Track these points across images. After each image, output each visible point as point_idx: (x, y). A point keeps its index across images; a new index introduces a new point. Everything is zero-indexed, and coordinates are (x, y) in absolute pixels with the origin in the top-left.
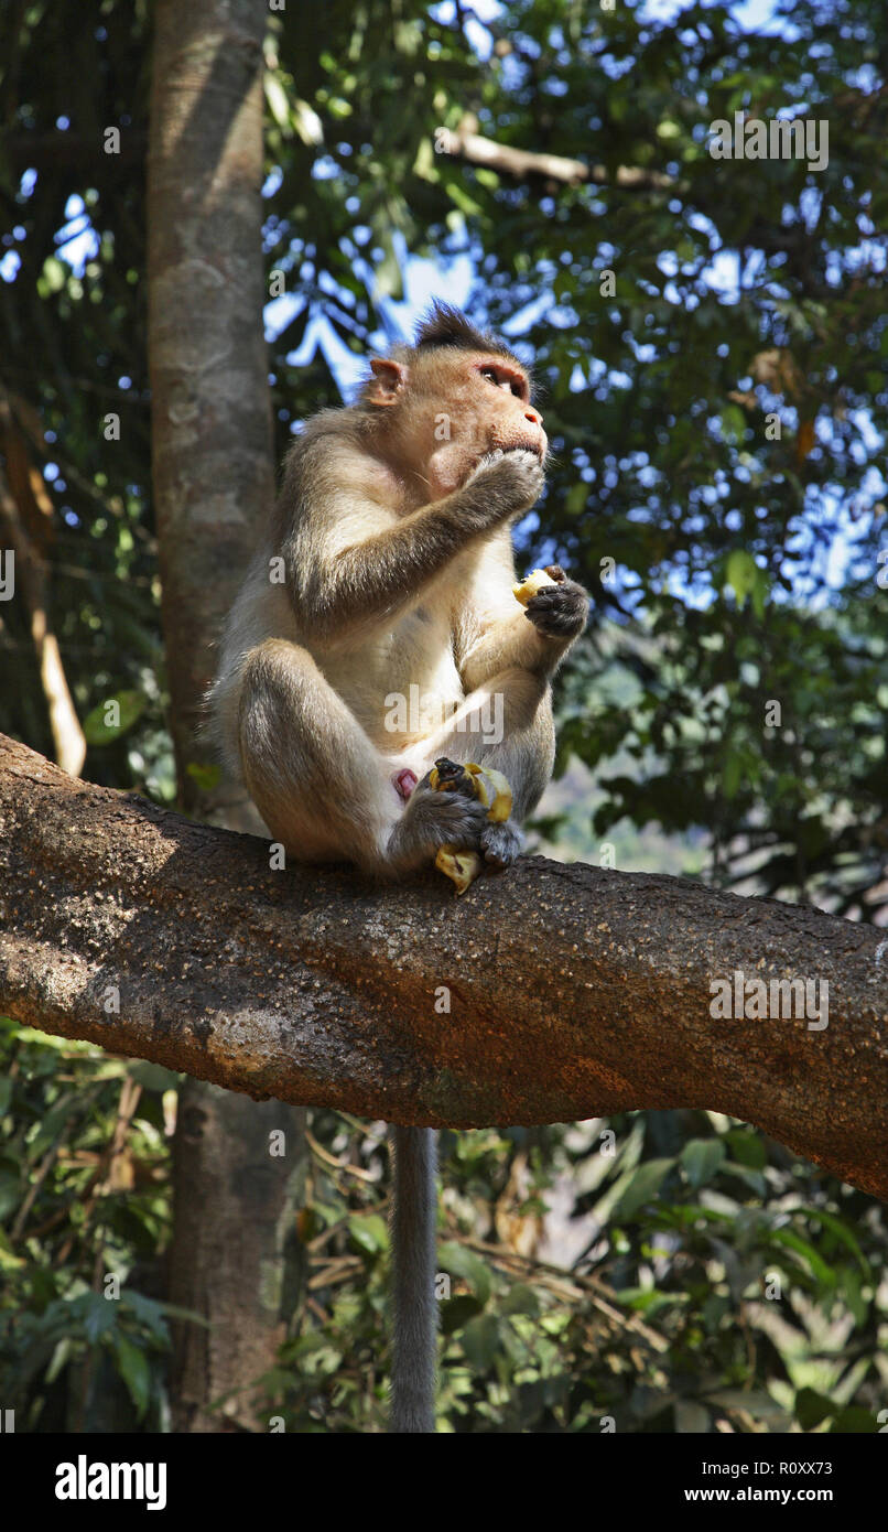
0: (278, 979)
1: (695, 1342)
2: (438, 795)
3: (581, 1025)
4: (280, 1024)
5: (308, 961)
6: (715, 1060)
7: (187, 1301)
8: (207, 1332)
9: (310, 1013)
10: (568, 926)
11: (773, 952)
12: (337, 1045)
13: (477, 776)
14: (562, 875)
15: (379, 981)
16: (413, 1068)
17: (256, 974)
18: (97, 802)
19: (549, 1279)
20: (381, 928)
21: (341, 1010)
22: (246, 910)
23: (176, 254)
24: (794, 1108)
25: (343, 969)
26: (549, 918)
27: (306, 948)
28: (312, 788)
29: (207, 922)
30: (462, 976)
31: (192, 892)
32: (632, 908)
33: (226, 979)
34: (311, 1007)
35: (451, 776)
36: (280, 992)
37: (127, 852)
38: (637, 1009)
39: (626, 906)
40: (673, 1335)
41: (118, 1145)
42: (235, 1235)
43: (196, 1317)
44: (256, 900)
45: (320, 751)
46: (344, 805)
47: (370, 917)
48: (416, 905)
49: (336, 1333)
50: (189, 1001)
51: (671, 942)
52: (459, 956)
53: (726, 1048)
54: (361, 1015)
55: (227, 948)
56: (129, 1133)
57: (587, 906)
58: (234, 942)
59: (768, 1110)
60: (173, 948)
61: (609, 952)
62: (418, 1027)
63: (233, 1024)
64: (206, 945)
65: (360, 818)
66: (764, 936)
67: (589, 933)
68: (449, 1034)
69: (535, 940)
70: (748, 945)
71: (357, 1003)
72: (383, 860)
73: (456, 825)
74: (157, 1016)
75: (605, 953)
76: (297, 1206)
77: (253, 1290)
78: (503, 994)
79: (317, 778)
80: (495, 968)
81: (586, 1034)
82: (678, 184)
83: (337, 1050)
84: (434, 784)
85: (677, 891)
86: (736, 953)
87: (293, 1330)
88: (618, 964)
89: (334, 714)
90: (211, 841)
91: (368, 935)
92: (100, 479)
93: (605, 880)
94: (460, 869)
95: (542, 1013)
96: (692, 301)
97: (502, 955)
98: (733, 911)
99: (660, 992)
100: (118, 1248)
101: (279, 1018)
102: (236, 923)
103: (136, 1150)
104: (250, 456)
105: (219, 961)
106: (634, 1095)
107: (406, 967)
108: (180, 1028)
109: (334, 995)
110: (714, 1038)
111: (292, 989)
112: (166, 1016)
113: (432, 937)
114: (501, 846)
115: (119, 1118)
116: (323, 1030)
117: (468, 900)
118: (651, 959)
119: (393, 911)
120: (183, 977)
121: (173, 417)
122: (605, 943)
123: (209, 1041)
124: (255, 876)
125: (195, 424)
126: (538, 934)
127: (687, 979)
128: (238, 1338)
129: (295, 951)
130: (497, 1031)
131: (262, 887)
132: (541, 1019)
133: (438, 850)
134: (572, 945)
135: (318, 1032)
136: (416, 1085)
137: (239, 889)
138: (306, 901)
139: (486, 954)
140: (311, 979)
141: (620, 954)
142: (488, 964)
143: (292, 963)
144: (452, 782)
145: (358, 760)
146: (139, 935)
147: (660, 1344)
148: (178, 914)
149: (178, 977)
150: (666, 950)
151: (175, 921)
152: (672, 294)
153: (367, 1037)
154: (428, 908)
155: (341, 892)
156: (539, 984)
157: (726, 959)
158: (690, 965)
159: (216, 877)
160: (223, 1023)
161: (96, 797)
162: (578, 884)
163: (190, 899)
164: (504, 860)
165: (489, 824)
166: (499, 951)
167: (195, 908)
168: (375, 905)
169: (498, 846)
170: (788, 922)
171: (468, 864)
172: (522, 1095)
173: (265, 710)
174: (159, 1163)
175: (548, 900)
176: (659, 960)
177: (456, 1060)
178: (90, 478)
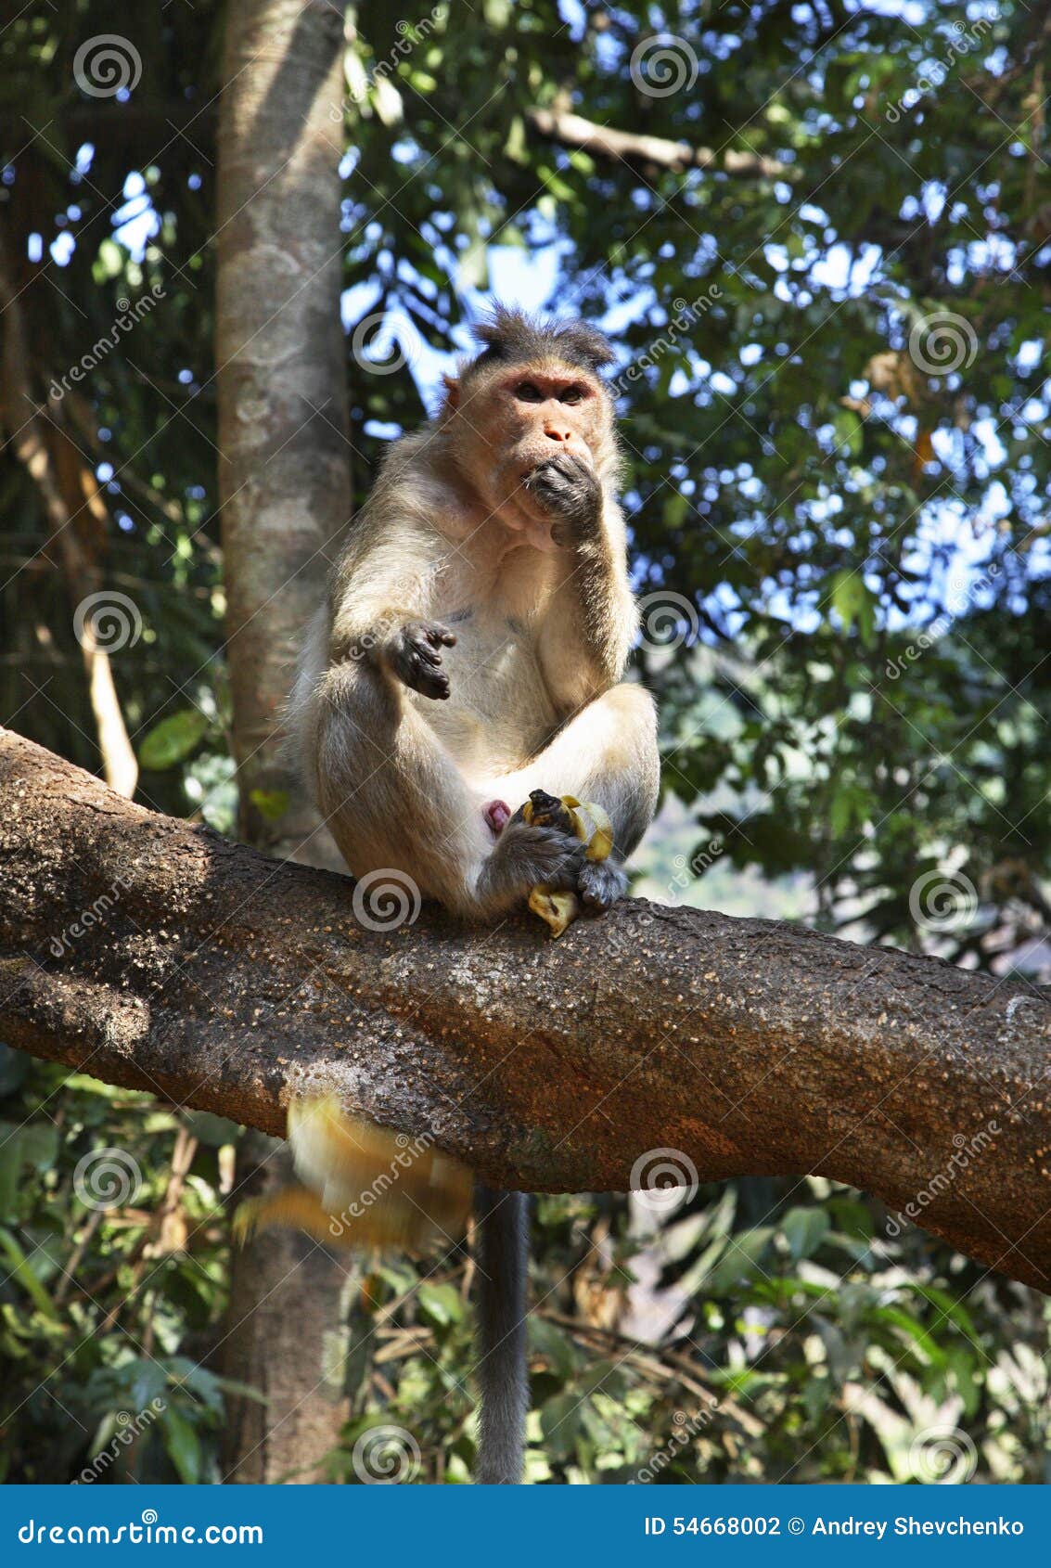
0: (357, 1028)
1: (793, 1427)
2: (531, 830)
3: (685, 1083)
4: (359, 1076)
5: (390, 1008)
6: (830, 1123)
7: (242, 1373)
8: (264, 1408)
9: (390, 1065)
10: (673, 975)
11: (894, 1006)
12: (419, 1100)
13: (575, 810)
14: (667, 920)
15: (466, 1031)
16: (501, 1127)
17: (332, 1021)
18: (163, 833)
19: (635, 1356)
20: (469, 973)
21: (425, 1062)
22: (323, 952)
23: (247, 238)
24: (916, 1176)
25: (427, 1018)
26: (652, 965)
27: (387, 995)
28: (396, 820)
29: (280, 964)
30: (556, 1027)
31: (265, 931)
32: (742, 956)
33: (300, 1027)
34: (392, 1058)
35: (547, 809)
36: (359, 1042)
37: (195, 887)
38: (746, 1066)
39: (736, 954)
40: (769, 1419)
41: (171, 1203)
42: (296, 1303)
43: (253, 1393)
44: (334, 942)
45: (404, 781)
46: (430, 839)
47: (457, 961)
48: (507, 949)
49: (403, 1411)
50: (260, 1050)
51: (785, 994)
52: (553, 1006)
53: (843, 1110)
54: (446, 1068)
55: (302, 993)
56: (182, 1191)
57: (693, 953)
58: (309, 987)
59: (887, 1178)
60: (244, 993)
61: (717, 1004)
62: (508, 1081)
63: (307, 1075)
64: (279, 989)
65: (446, 852)
66: (885, 989)
67: (695, 983)
68: (542, 1090)
69: (636, 990)
70: (868, 999)
71: (442, 1055)
72: (471, 900)
73: (551, 863)
74: (226, 1066)
75: (712, 1005)
76: (364, 1272)
77: (315, 1362)
78: (600, 1047)
79: (401, 810)
80: (592, 1019)
81: (690, 1092)
82: (791, 171)
83: (419, 1106)
84: (528, 818)
85: (791, 939)
86: (855, 1006)
87: (357, 1408)
88: (727, 1017)
89: (420, 740)
90: (286, 877)
91: (455, 981)
92: (158, 481)
93: (712, 925)
94: (556, 911)
95: (643, 1069)
96: (805, 298)
97: (601, 1005)
98: (851, 961)
99: (772, 1048)
100: (168, 1315)
101: (357, 1070)
102: (312, 967)
103: (188, 1209)
104: (325, 458)
105: (293, 1007)
106: (741, 1158)
107: (495, 1017)
108: (250, 1080)
109: (417, 1045)
110: (829, 1098)
111: (371, 1038)
112: (234, 1067)
113: (524, 984)
114: (600, 887)
115: (172, 1174)
116: (405, 1083)
117: (564, 945)
118: (763, 1012)
119: (483, 956)
120: (254, 1024)
121: (242, 414)
122: (713, 996)
123: (281, 1094)
124: (333, 915)
125: (265, 423)
126: (640, 983)
127: (802, 1034)
128: (297, 1414)
129: (375, 997)
130: (593, 1087)
131: (340, 927)
132: (642, 1075)
133: (532, 889)
134: (676, 994)
135: (399, 1086)
136: (505, 1145)
137: (316, 930)
138: (388, 943)
139: (582, 1004)
140: (392, 1028)
141: (729, 1006)
142: (585, 1014)
143: (372, 1010)
144: (547, 815)
145: (446, 790)
146: (207, 978)
147: (754, 1428)
148: (249, 956)
149: (248, 1024)
150: (779, 1002)
151: (246, 963)
152: (782, 290)
153: (452, 1092)
154: (520, 952)
155: (425, 934)
156: (641, 1037)
157: (845, 1014)
158: (805, 1019)
159: (291, 916)
160: (297, 1074)
161: (161, 827)
162: (685, 929)
163: (263, 940)
164: (603, 901)
165: (588, 862)
166: (597, 1001)
167: (267, 950)
168: (462, 948)
169: (598, 888)
170: (911, 975)
171: (564, 906)
172: (619, 1157)
173: (346, 735)
174: (214, 1223)
175: (652, 946)
176: (772, 1013)
177: (549, 1119)
178: (147, 480)
